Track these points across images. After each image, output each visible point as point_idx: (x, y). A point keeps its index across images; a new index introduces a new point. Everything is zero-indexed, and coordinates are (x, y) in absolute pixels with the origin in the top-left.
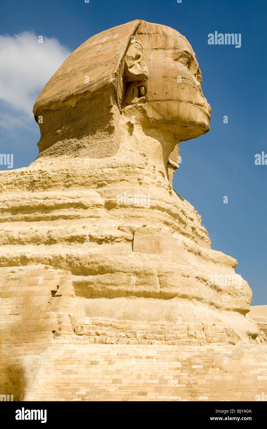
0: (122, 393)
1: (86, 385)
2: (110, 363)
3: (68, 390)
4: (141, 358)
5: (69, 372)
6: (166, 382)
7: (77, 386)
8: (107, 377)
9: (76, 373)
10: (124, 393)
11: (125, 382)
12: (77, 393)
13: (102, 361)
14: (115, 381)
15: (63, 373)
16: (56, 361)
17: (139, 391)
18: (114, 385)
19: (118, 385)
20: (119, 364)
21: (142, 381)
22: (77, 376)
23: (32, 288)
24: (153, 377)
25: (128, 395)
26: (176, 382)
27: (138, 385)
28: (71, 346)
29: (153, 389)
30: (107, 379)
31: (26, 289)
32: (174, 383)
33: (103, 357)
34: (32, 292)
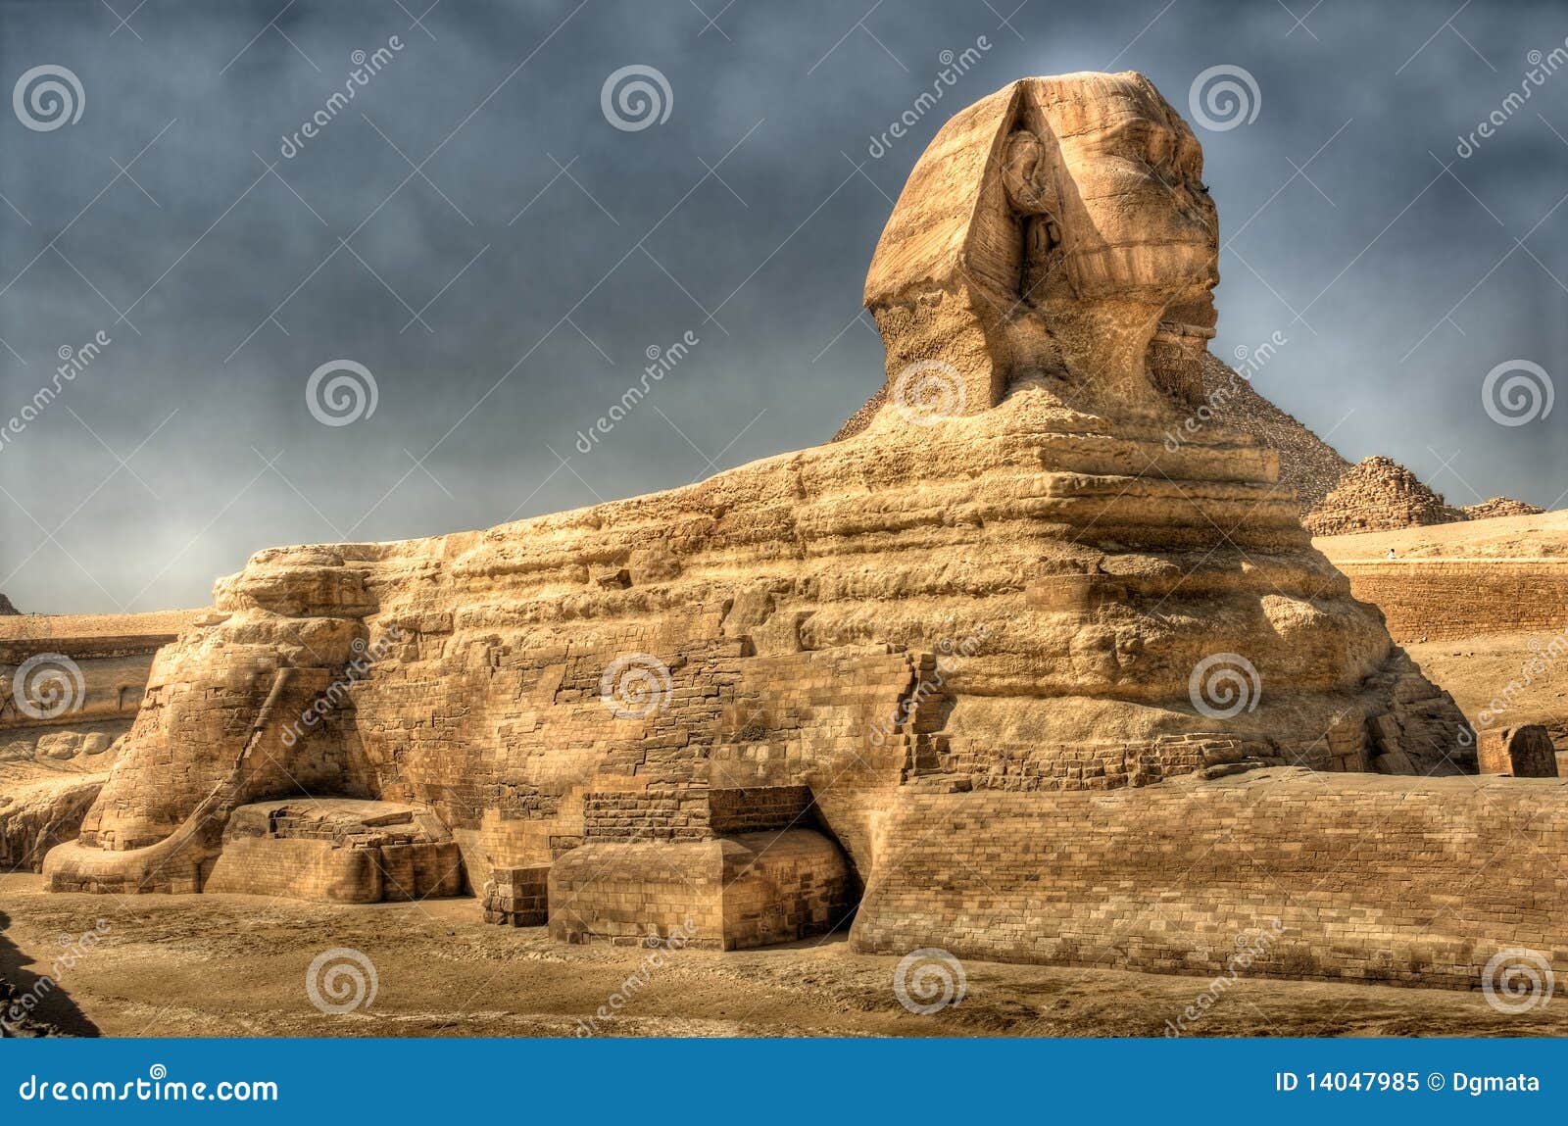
0: (1001, 877)
1: (949, 864)
3: (922, 873)
4: (1030, 815)
5: (926, 843)
6: (1069, 856)
7: (934, 866)
8: (978, 850)
9: (934, 845)
11: (1006, 857)
12: (935, 877)
13: (970, 823)
14: (991, 858)
15: (914, 844)
16: (904, 823)
17: (1027, 872)
18: (989, 863)
19: (996, 864)
20: (996, 828)
21: (1030, 857)
22: (935, 850)
23: (873, 690)
24: (1048, 850)
25: (1010, 881)
26: (1083, 857)
27: (1025, 864)
28: (926, 799)
29: (1048, 870)
30: (978, 855)
31: (863, 690)
32: (1080, 859)
33: (970, 816)
34: (873, 696)
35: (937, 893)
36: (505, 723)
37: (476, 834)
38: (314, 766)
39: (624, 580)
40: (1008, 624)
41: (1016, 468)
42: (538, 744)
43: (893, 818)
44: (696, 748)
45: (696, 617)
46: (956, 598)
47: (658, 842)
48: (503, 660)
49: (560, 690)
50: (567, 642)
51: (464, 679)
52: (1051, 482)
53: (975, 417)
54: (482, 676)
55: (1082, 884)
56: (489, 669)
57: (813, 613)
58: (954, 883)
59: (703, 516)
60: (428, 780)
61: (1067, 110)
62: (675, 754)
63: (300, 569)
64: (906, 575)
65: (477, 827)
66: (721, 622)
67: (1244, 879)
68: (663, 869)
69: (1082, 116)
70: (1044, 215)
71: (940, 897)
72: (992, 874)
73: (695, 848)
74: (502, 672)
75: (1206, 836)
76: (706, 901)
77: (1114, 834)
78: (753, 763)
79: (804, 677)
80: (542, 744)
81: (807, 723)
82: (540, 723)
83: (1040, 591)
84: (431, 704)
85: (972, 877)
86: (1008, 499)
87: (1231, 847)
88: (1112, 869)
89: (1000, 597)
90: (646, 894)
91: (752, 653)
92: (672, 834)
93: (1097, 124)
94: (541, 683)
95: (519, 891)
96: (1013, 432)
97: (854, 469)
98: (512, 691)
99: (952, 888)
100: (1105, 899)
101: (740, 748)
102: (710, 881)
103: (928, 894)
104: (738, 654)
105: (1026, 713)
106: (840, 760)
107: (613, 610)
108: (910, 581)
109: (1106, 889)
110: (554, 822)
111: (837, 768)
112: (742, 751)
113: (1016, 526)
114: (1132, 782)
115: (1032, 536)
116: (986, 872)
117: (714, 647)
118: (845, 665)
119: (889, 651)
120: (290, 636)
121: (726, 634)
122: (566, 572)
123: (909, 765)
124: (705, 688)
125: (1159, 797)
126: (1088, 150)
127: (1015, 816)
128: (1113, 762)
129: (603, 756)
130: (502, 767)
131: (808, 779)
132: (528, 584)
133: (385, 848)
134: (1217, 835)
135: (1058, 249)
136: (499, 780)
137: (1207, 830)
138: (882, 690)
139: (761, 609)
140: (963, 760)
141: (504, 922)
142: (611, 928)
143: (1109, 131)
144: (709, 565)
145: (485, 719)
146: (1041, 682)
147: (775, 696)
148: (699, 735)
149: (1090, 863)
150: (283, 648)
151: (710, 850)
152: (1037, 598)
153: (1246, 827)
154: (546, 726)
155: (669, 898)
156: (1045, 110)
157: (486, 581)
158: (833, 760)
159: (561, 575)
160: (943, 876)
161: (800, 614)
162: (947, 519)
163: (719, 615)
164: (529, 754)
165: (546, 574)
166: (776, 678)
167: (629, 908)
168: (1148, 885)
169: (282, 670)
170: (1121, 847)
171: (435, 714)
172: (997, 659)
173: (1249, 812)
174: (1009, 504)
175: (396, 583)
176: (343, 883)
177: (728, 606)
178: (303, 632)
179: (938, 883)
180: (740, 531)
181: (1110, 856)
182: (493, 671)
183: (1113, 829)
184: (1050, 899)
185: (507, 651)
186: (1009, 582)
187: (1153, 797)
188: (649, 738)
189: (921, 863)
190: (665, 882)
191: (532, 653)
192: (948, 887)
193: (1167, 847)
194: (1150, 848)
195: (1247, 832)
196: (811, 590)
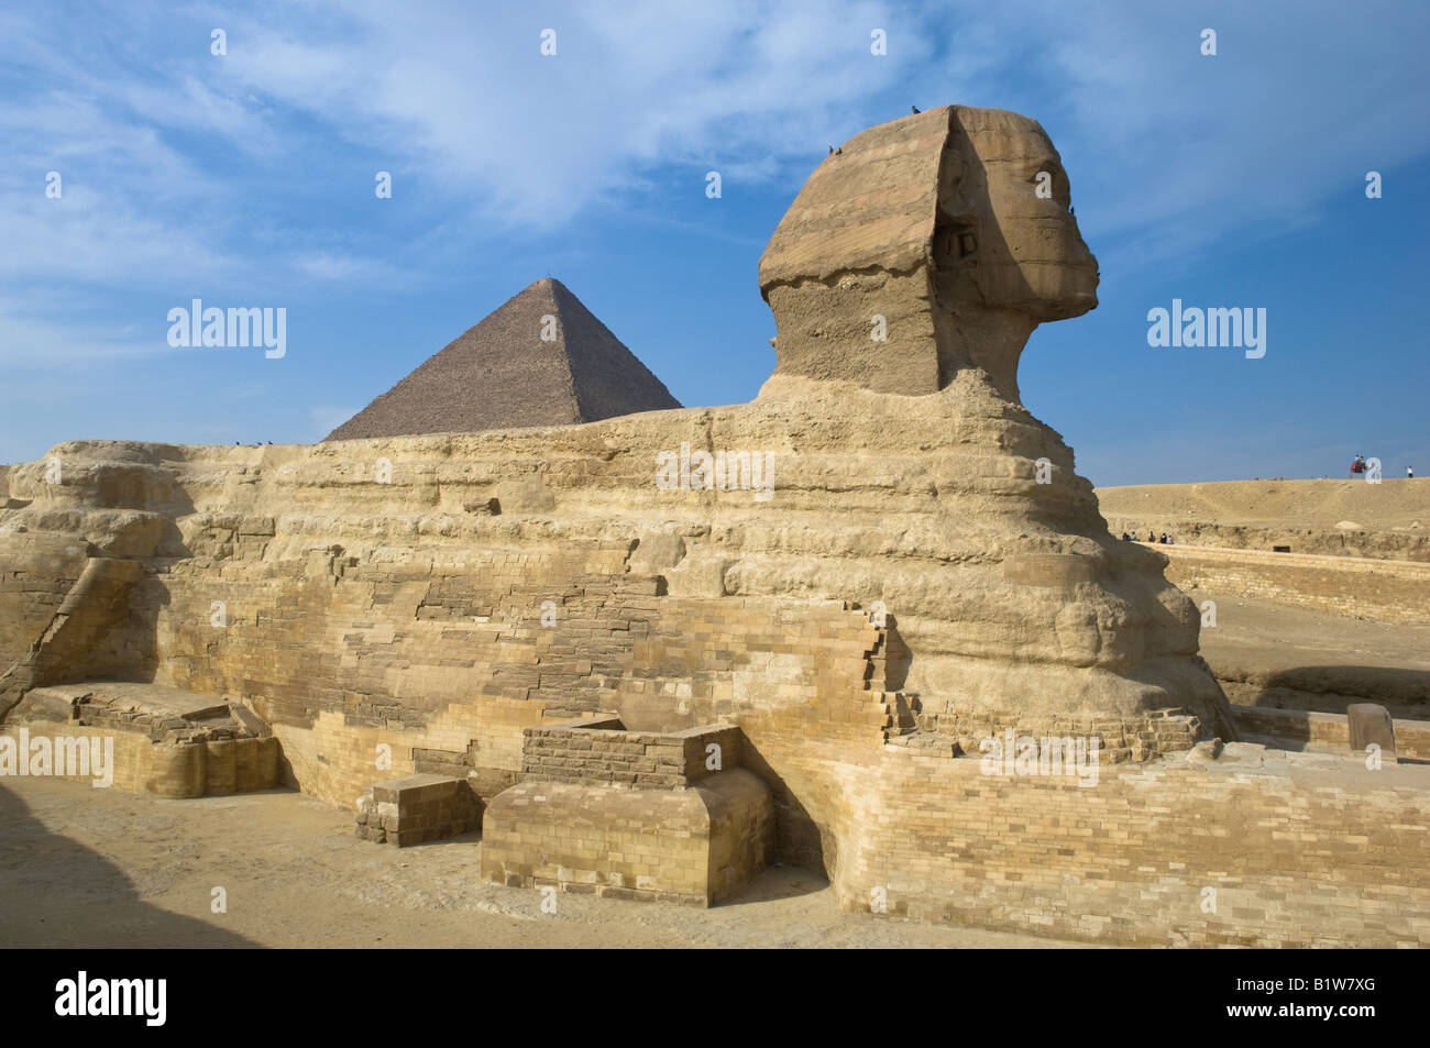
0: (1029, 850)
1: (965, 831)
2: (1001, 794)
3: (933, 838)
4: (1054, 788)
6: (1106, 834)
7: (946, 833)
8: (997, 820)
9: (944, 810)
10: (1034, 850)
11: (1032, 830)
12: (949, 844)
13: (985, 791)
14: (1014, 828)
15: (919, 808)
16: (903, 785)
17: (1059, 847)
18: (1013, 834)
19: (1021, 835)
20: (1015, 799)
21: (1061, 831)
22: (946, 815)
23: (828, 643)
24: (1081, 825)
25: (1041, 854)
26: (1124, 835)
27: (1056, 837)
28: (925, 761)
29: (1083, 846)
30: (1000, 824)
31: (816, 642)
32: (1120, 837)
33: (986, 783)
34: (829, 650)
35: (953, 860)
36: (353, 632)
37: (305, 732)
38: (114, 652)
39: (494, 507)
40: (988, 594)
41: (974, 448)
42: (399, 657)
43: (888, 777)
44: (601, 679)
45: (593, 553)
46: (920, 564)
47: (617, 786)
48: (349, 571)
49: (422, 605)
50: (428, 560)
51: (300, 584)
52: (1014, 465)
53: (923, 397)
54: (323, 585)
55: (1125, 862)
56: (334, 578)
57: (736, 561)
58: (973, 851)
59: (587, 457)
60: (247, 676)
61: (994, 137)
62: (575, 682)
63: (112, 464)
64: (858, 537)
65: (309, 727)
66: (626, 559)
67: (1308, 868)
68: (633, 818)
69: (1007, 146)
70: (964, 227)
71: (956, 865)
72: (1018, 844)
73: (667, 797)
74: (348, 582)
75: (1261, 824)
76: (687, 855)
77: (1156, 814)
78: (674, 700)
79: (738, 622)
80: (405, 657)
81: (741, 666)
82: (400, 637)
83: (1019, 566)
84: (255, 603)
85: (994, 847)
86: (970, 477)
87: (1291, 837)
88: (1158, 850)
89: (974, 569)
90: (610, 843)
91: (664, 593)
92: (635, 779)
93: (1021, 154)
94: (398, 598)
95: (404, 811)
96: (972, 415)
97: (777, 430)
98: (361, 602)
99: (972, 857)
100: (1153, 879)
101: (656, 683)
102: (694, 835)
103: (944, 861)
104: (654, 592)
105: (1005, 681)
106: (785, 707)
107: (480, 535)
108: (863, 542)
109: (1153, 869)
110: (421, 737)
111: (777, 713)
112: (659, 687)
113: (978, 501)
114: (1136, 757)
115: (994, 512)
116: (1011, 843)
117: (620, 583)
118: (789, 615)
119: (846, 608)
120: (103, 526)
121: (633, 571)
122: (416, 493)
123: (890, 723)
124: (611, 623)
125: (1195, 779)
126: (1012, 175)
127: (1037, 787)
128: (1113, 736)
129: (488, 677)
130: (348, 673)
131: (740, 720)
132: (368, 501)
133: (211, 745)
134: (1274, 823)
135: (972, 257)
136: (346, 686)
137: (1261, 816)
138: (839, 645)
139: (673, 553)
140: (943, 721)
141: (384, 841)
142: (562, 874)
143: (1031, 162)
144: (592, 503)
145: (326, 625)
146: (1024, 651)
147: (702, 638)
148: (606, 667)
149: (1132, 842)
150: (92, 538)
151: (689, 801)
152: (1016, 572)
153: (1305, 817)
154: (409, 640)
155: (641, 849)
156: (970, 135)
157: (318, 492)
158: (774, 706)
159: (409, 495)
160: (960, 843)
161: (725, 562)
162: (902, 487)
163: (625, 553)
164: (389, 665)
165: (391, 492)
166: (702, 620)
167: (587, 855)
168: (1200, 868)
169: (92, 559)
170: (1165, 827)
171: (260, 613)
172: (975, 627)
173: (1302, 802)
174: (971, 481)
175: (207, 484)
176: (164, 779)
177: (635, 544)
178: (113, 526)
179: (954, 850)
180: (636, 475)
181: (1154, 837)
182: (337, 579)
183: (1153, 809)
184: (1090, 876)
185: (354, 562)
186: (983, 554)
187: (1188, 779)
188: (542, 665)
189: (931, 828)
190: (637, 831)
191: (387, 568)
192: (965, 855)
193: (1220, 832)
194: (1199, 832)
195: (1306, 822)
196: (735, 538)
